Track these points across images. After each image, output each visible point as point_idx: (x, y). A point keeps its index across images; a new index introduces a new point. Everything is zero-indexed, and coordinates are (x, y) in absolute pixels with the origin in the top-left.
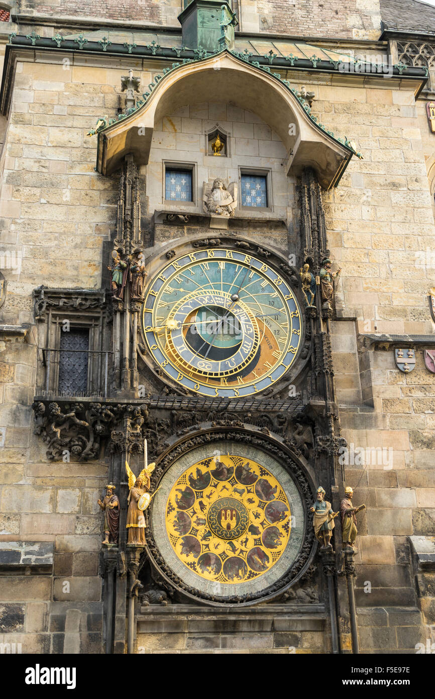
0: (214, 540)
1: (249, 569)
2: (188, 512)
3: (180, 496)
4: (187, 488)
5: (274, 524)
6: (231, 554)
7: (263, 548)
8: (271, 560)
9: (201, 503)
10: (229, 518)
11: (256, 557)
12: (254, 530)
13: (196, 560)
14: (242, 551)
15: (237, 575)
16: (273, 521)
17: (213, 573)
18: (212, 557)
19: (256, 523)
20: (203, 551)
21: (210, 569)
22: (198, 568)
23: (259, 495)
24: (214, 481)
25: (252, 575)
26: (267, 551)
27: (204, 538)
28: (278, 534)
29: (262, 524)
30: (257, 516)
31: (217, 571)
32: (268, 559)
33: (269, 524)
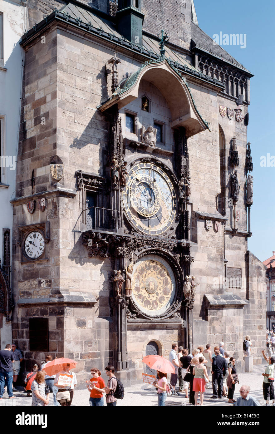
0: (144, 291)
1: (151, 307)
2: (141, 276)
3: (141, 269)
4: (144, 267)
5: (164, 295)
6: (148, 299)
7: (158, 302)
8: (159, 307)
9: (145, 275)
10: (152, 285)
11: (155, 304)
12: (157, 294)
13: (137, 295)
14: (151, 299)
15: (147, 307)
16: (164, 294)
17: (141, 302)
18: (142, 296)
19: (159, 292)
20: (140, 293)
21: (140, 300)
22: (137, 297)
23: (163, 283)
24: (152, 269)
25: (151, 309)
26: (159, 303)
27: (142, 288)
28: (164, 299)
29: (160, 293)
30: (160, 290)
31: (142, 302)
32: (158, 306)
33: (162, 294)
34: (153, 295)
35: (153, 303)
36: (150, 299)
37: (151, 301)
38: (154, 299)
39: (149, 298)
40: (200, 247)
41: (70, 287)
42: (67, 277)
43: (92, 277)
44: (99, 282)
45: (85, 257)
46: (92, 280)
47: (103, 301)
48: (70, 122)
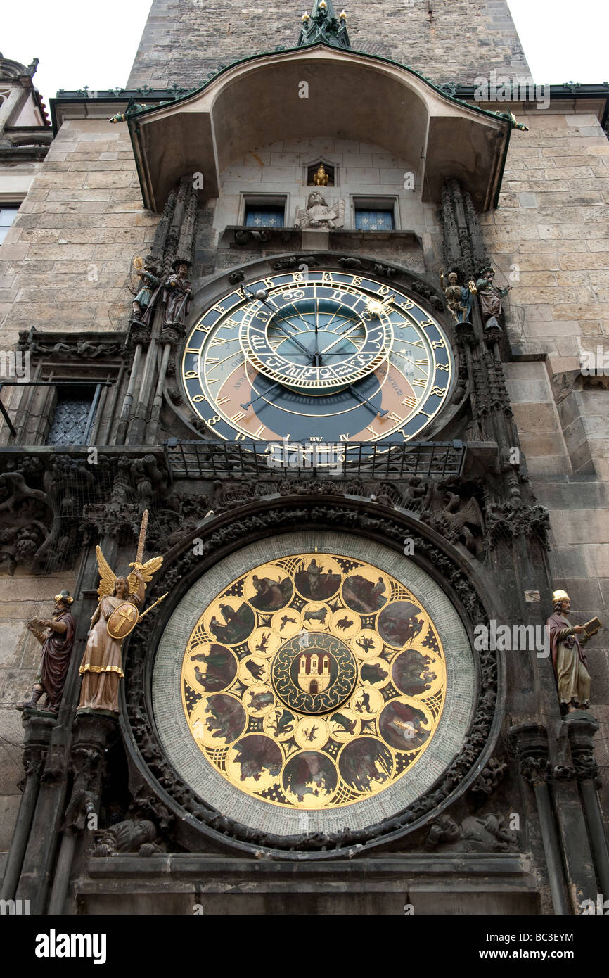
0: (301, 725)
1: (393, 751)
2: (230, 691)
5: (407, 646)
6: (346, 738)
7: (404, 699)
8: (429, 715)
9: (251, 665)
11: (397, 723)
12: (372, 674)
13: (279, 779)
14: (365, 723)
15: (375, 774)
16: (402, 643)
17: (322, 791)
18: (310, 760)
19: (371, 658)
20: (288, 755)
21: (313, 785)
22: (287, 794)
23: (357, 608)
24: (260, 615)
25: (403, 762)
26: (415, 701)
27: (281, 728)
28: (421, 662)
29: (383, 655)
30: (367, 645)
31: (331, 785)
32: (422, 716)
33: (396, 651)
34: (357, 697)
35: (387, 732)
36: (357, 729)
37: (374, 733)
38: (378, 704)
39: (349, 727)
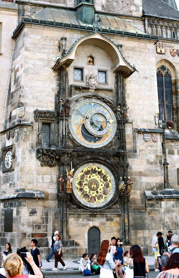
10: (94, 185)
11: (93, 199)
34: (93, 192)
35: (91, 198)
36: (90, 194)
37: (90, 196)
38: (94, 195)
39: (89, 193)
40: (139, 155)
41: (26, 187)
42: (24, 181)
43: (43, 180)
44: (49, 183)
45: (39, 166)
46: (43, 182)
47: (52, 196)
48: (31, 80)
